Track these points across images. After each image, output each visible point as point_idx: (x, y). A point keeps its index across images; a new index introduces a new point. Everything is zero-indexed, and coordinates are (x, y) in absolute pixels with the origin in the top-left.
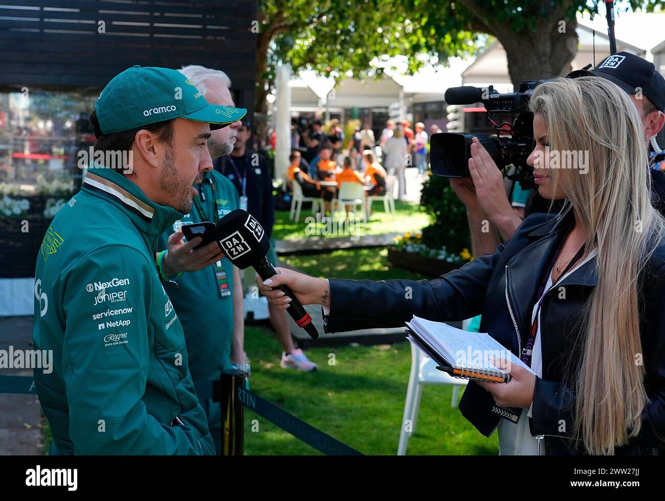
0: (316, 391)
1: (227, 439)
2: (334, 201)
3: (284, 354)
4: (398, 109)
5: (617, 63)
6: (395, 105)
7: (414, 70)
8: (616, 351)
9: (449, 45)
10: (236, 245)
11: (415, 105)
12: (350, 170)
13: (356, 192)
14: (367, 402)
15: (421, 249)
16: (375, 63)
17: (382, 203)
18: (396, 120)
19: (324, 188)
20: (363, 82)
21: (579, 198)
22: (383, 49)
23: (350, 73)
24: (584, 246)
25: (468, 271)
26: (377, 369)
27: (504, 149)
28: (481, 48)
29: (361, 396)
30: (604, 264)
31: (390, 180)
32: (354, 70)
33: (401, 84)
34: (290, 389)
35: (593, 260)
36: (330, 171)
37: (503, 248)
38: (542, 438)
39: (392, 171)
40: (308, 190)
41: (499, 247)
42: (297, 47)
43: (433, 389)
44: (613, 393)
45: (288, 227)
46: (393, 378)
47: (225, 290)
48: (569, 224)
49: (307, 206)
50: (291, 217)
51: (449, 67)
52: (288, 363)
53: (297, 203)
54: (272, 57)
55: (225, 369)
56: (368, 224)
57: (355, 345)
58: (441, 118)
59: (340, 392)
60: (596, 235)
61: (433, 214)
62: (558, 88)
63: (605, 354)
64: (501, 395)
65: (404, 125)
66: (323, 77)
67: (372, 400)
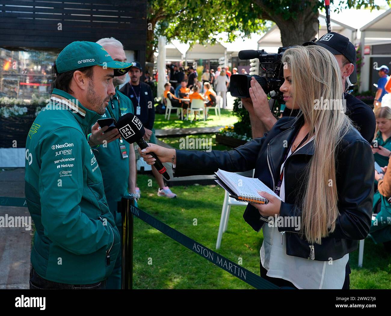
0: (175, 209)
1: (124, 231)
2: (188, 109)
3: (159, 189)
4: (223, 60)
5: (329, 38)
6: (222, 58)
7: (232, 40)
8: (323, 188)
9: (251, 26)
10: (127, 132)
11: (233, 58)
12: (196, 93)
13: (200, 104)
14: (202, 215)
15: (234, 135)
16: (211, 36)
17: (214, 110)
18: (222, 66)
19: (183, 102)
20: (205, 46)
21: (306, 109)
22: (215, 28)
23: (198, 41)
24: (308, 134)
25: (248, 146)
26: (208, 198)
27: (269, 83)
28: (269, 28)
29: (199, 211)
30: (318, 144)
31: (218, 98)
32: (200, 40)
33: (226, 47)
34: (162, 207)
35: (313, 141)
36: (186, 93)
37: (267, 135)
38: (284, 233)
39: (219, 93)
40: (175, 103)
41: (265, 134)
42: (170, 27)
43: (237, 208)
44: (321, 209)
45: (163, 122)
46: (216, 202)
47: (125, 155)
48: (301, 122)
49: (174, 112)
50: (166, 117)
51: (251, 38)
52: (161, 193)
53: (169, 110)
54: (157, 33)
55: (124, 195)
56: (206, 121)
57: (197, 185)
58: (247, 65)
59: (188, 209)
60: (314, 128)
61: (240, 117)
62: (296, 51)
63: (317, 190)
64: (263, 210)
65: (226, 69)
66: (184, 43)
67: (205, 213)
